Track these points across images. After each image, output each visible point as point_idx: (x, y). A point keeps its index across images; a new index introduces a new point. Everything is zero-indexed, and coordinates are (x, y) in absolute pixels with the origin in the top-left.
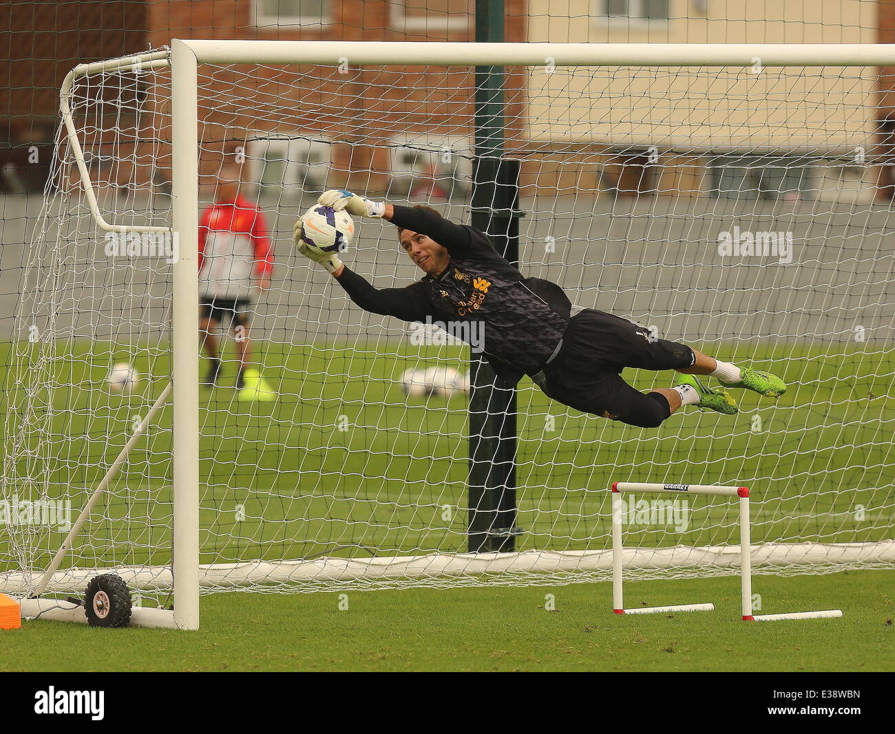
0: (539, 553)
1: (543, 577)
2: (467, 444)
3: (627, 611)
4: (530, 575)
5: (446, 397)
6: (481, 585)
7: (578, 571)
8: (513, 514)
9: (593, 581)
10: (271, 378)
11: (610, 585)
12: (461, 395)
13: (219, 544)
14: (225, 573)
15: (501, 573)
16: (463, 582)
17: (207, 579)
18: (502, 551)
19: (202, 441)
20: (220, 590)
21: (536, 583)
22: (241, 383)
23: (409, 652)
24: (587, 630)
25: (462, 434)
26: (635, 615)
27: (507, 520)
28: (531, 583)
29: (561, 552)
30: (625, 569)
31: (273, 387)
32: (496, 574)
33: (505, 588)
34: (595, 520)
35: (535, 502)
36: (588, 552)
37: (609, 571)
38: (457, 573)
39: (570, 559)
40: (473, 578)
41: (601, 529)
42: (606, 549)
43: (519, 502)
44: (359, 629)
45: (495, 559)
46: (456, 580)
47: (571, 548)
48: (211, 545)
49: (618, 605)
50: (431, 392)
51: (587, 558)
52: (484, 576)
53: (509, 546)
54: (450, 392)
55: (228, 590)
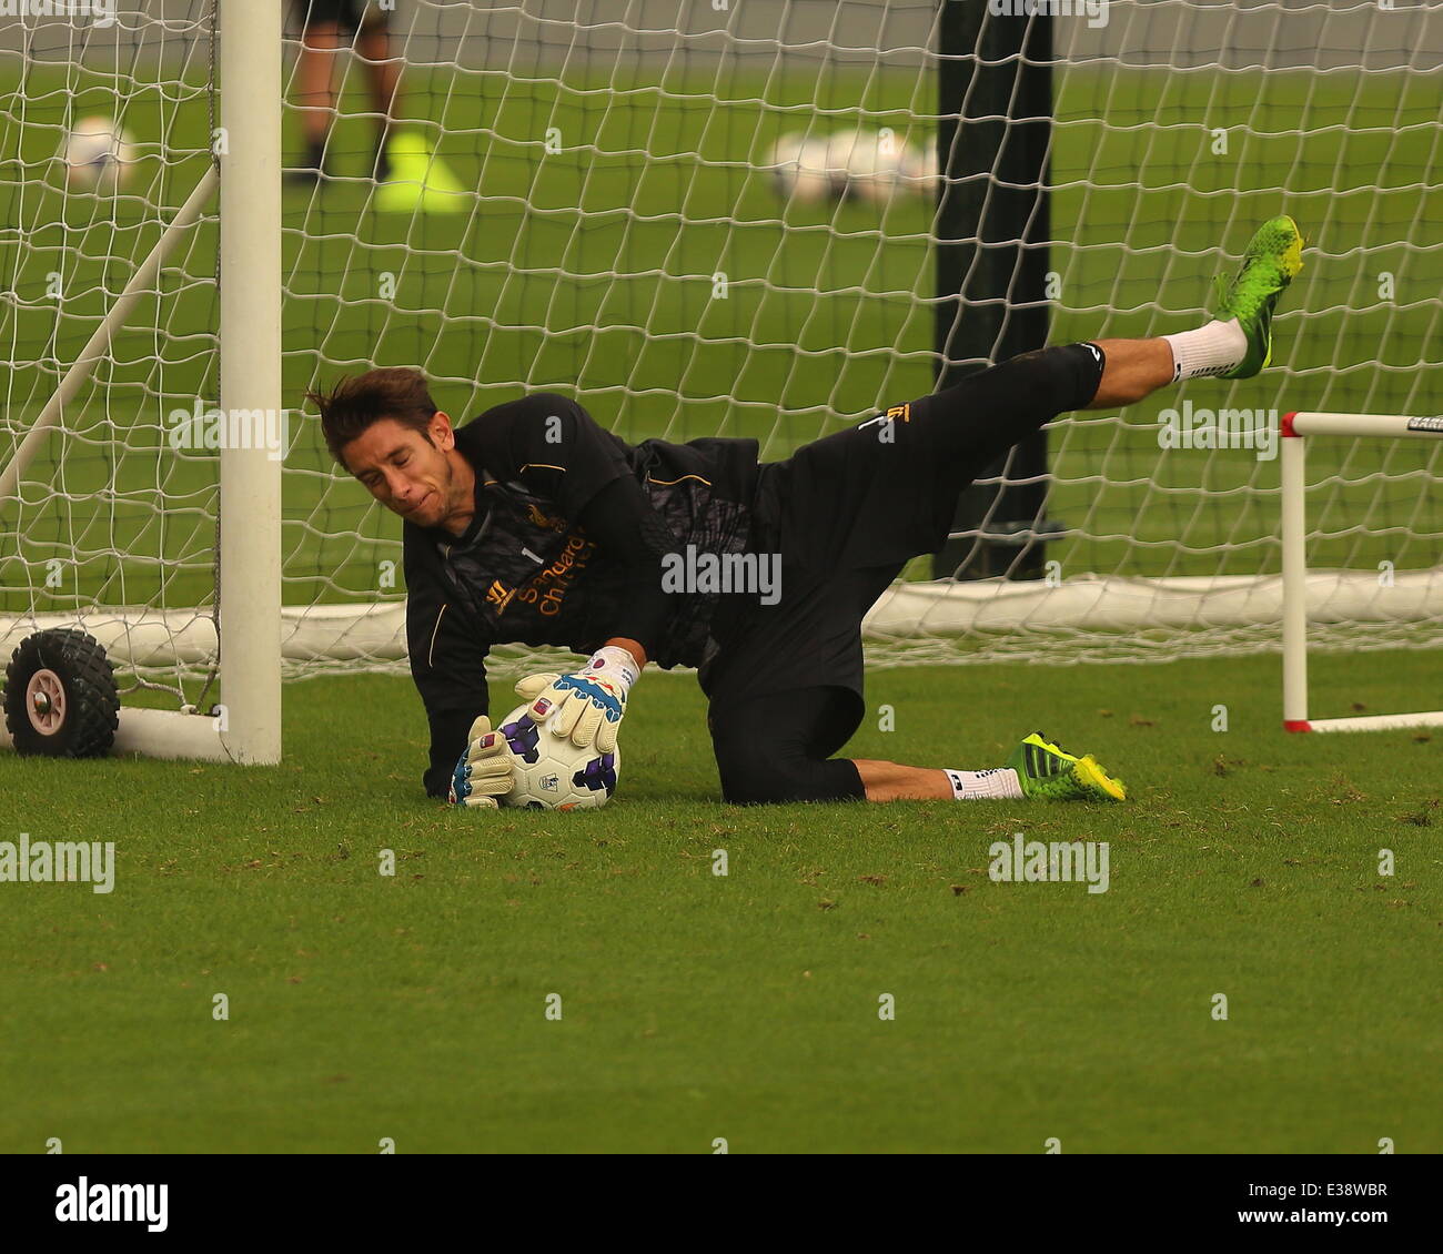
0: (1104, 583)
1: (1113, 639)
2: (929, 321)
3: (1318, 726)
4: (1083, 637)
5: (878, 207)
6: (962, 661)
7: (1196, 628)
8: (1040, 489)
9: (1235, 651)
10: (457, 157)
11: (1275, 662)
12: (915, 199)
13: (327, 558)
14: (344, 627)
15: (1010, 632)
16: (919, 652)
17: (302, 640)
18: (1014, 578)
19: (290, 309)
20: (334, 669)
21: (1095, 656)
22: (385, 170)
23: (790, 821)
24: (1221, 771)
25: (919, 296)
26: (1338, 736)
27: (1026, 504)
28: (1085, 657)
29: (1157, 582)
30: (1313, 622)
31: (466, 180)
32: (998, 633)
33: (1020, 668)
34: (1238, 502)
35: (1095, 458)
36: (1222, 582)
37: (1273, 627)
38: (904, 629)
39: (1179, 597)
40: (944, 644)
41: (1254, 525)
42: (1267, 572)
43: (1056, 460)
44: (668, 764)
45: (997, 599)
46: (903, 649)
47: (1182, 570)
48: (310, 559)
49: (1297, 709)
50: (842, 193)
51: (1220, 596)
52: (970, 639)
53: (1031, 568)
54: (888, 193)
55: (349, 669)
